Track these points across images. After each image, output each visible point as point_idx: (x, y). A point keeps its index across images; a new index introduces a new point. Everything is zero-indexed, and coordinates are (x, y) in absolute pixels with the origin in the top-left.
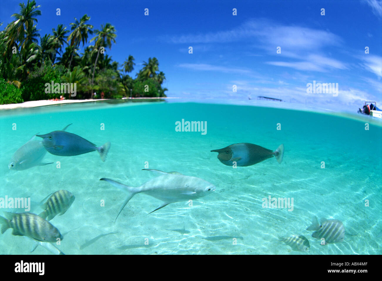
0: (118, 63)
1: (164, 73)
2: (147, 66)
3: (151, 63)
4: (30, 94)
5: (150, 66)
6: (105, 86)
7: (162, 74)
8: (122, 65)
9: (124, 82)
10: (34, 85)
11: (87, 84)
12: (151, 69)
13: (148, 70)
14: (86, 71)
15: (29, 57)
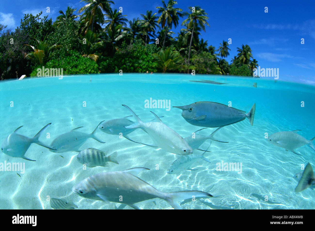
0: (214, 47)
1: (256, 60)
2: (241, 52)
3: (245, 50)
4: (115, 68)
5: (244, 53)
6: (202, 67)
7: (254, 61)
8: (218, 50)
9: (221, 66)
10: (119, 60)
11: (182, 64)
12: (245, 55)
13: (243, 56)
14: (182, 53)
15: (117, 37)
